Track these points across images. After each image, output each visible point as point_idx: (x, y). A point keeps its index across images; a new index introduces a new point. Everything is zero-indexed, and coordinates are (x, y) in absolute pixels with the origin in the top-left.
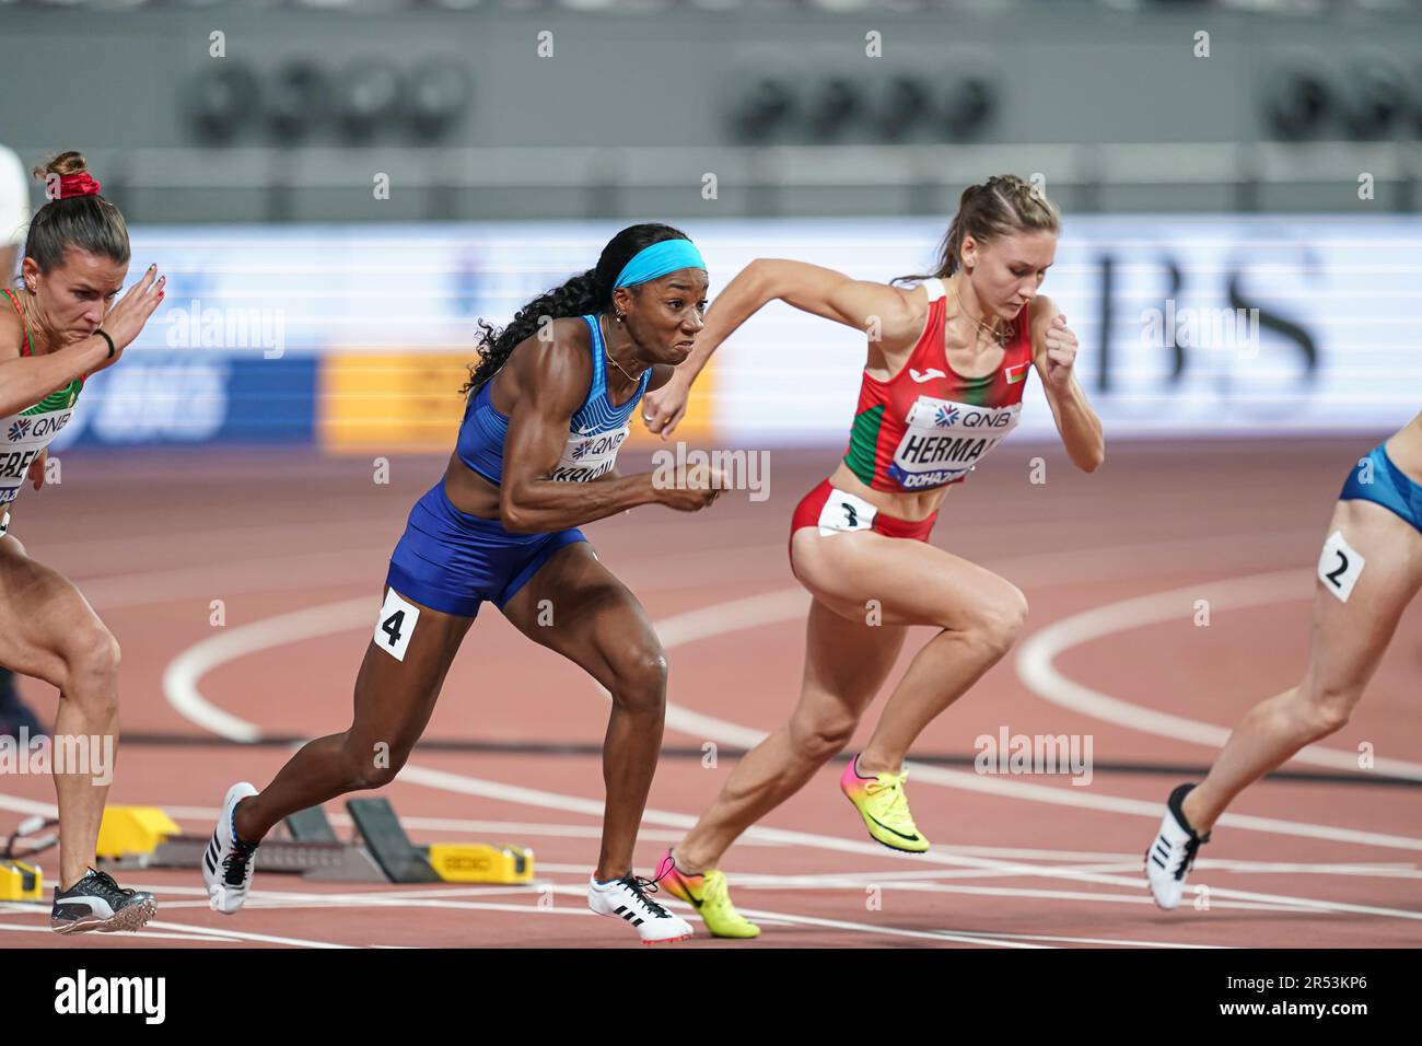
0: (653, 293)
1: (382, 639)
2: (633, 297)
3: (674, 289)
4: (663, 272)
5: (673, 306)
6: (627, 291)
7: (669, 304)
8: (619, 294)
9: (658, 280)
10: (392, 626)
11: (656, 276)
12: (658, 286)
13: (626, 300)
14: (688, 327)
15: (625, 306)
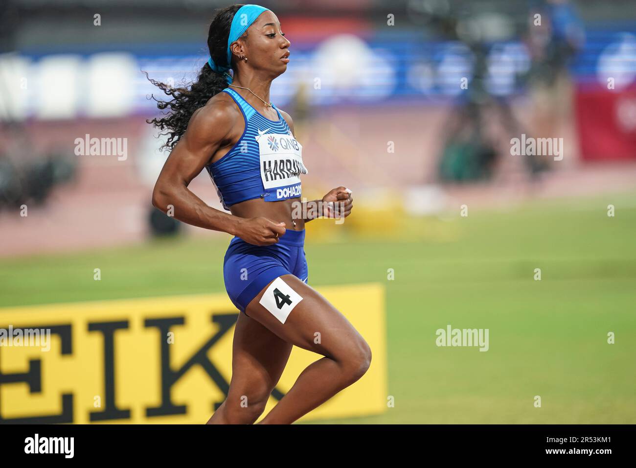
7: (268, 35)
13: (241, 47)
14: (284, 45)
15: (242, 51)
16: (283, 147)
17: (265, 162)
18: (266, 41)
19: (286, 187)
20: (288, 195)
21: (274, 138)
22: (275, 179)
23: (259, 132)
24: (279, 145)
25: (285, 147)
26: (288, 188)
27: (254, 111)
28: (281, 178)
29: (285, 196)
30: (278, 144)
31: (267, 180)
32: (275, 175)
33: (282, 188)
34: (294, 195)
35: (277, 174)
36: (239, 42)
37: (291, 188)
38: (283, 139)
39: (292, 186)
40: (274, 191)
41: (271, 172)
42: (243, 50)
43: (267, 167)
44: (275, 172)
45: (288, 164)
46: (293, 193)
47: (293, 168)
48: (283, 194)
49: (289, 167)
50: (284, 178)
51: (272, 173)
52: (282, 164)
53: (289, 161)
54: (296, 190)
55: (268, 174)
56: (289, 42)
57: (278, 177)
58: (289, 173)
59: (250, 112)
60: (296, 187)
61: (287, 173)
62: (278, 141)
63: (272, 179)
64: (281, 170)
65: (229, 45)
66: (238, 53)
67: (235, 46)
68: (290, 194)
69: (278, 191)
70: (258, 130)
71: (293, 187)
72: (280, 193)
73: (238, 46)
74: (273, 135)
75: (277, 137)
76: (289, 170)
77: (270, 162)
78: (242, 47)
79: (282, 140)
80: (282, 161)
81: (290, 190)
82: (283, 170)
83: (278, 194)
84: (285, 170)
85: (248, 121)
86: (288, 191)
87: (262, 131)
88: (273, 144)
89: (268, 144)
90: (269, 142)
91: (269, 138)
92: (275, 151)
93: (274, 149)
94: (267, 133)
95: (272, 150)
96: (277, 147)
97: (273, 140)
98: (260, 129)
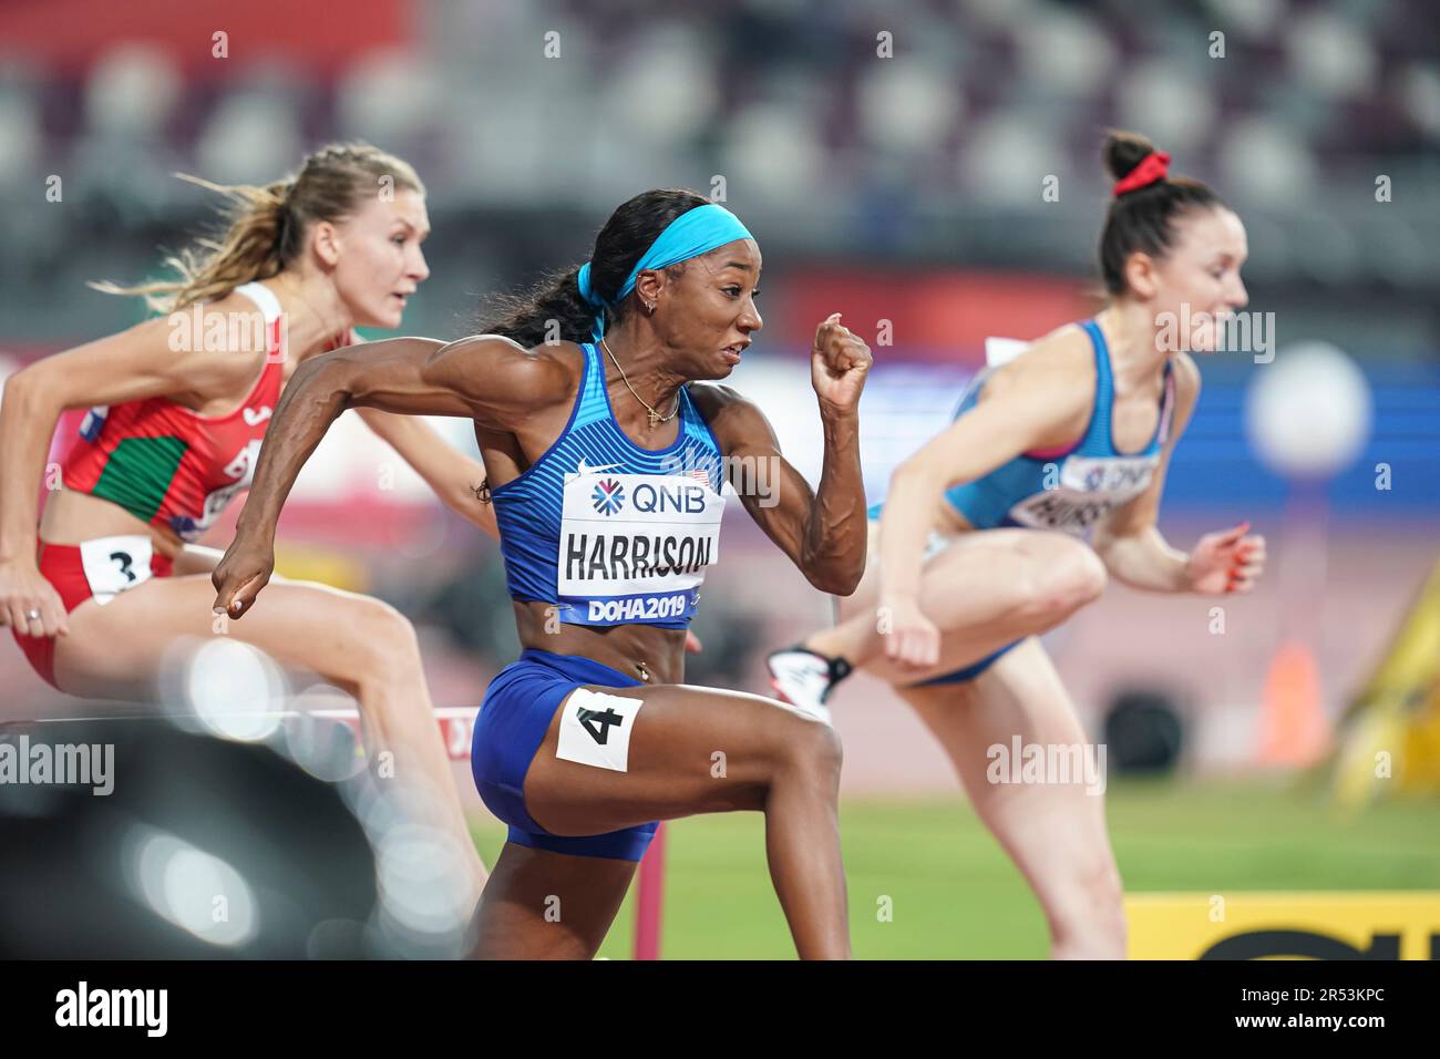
0: (702, 272)
2: (669, 281)
3: (731, 268)
4: (714, 244)
5: (729, 292)
6: (660, 275)
7: (724, 290)
8: (647, 279)
9: (711, 254)
11: (704, 250)
12: (708, 263)
13: (658, 287)
14: (747, 323)
15: (655, 296)
16: (638, 507)
17: (572, 537)
19: (617, 599)
20: (617, 615)
22: (591, 577)
23: (582, 465)
24: (627, 503)
25: (645, 506)
26: (622, 602)
27: (606, 415)
28: (606, 577)
29: (611, 618)
30: (623, 498)
31: (569, 577)
32: (593, 565)
33: (605, 600)
35: (602, 566)
37: (630, 602)
39: (633, 597)
40: (582, 603)
41: (582, 561)
42: (660, 295)
43: (577, 548)
44: (597, 561)
46: (635, 613)
47: (650, 557)
48: (604, 613)
49: (639, 554)
50: (615, 577)
51: (586, 564)
52: (620, 545)
53: (643, 539)
54: (648, 607)
55: (576, 562)
57: (598, 573)
58: (632, 567)
59: (594, 413)
61: (626, 566)
62: (628, 492)
63: (582, 577)
64: (614, 558)
66: (644, 297)
68: (624, 613)
69: (592, 604)
70: (579, 461)
72: (597, 609)
73: (654, 281)
74: (615, 478)
75: (629, 482)
77: (584, 537)
78: (662, 288)
79: (644, 490)
80: (621, 539)
81: (625, 605)
82: (621, 558)
83: (592, 611)
84: (628, 558)
85: (572, 432)
86: (619, 607)
87: (591, 465)
88: (609, 497)
89: (594, 497)
90: (596, 493)
91: (602, 483)
92: (608, 514)
93: (605, 511)
94: (604, 471)
95: (600, 511)
96: (616, 506)
97: (610, 489)
98: (587, 461)
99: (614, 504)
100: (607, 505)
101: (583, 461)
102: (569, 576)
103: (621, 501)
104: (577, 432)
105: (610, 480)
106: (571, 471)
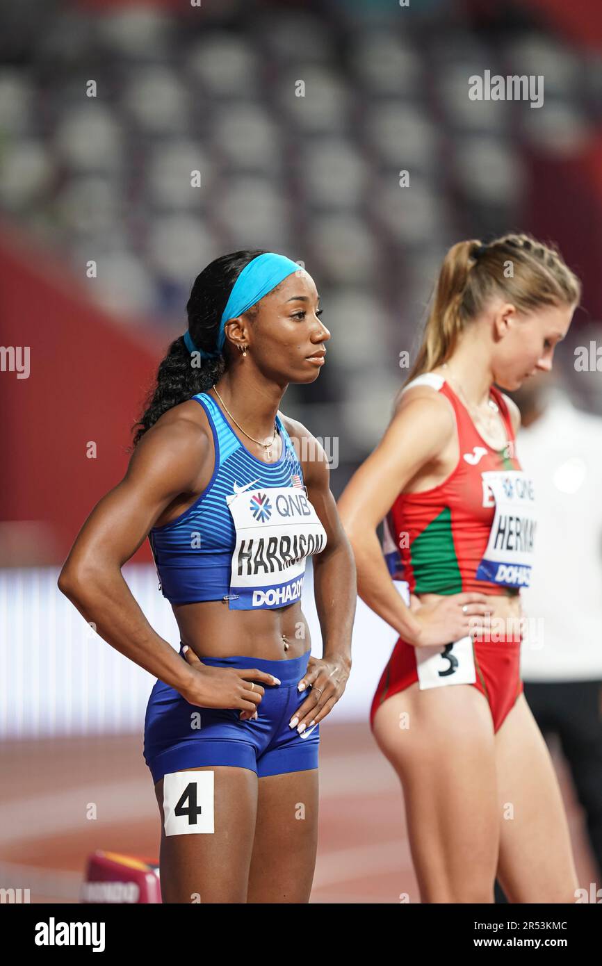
1: (179, 826)
3: (294, 301)
4: (275, 282)
5: (296, 317)
7: (292, 315)
9: (275, 291)
10: (186, 805)
13: (243, 330)
14: (319, 337)
15: (243, 338)
16: (280, 512)
17: (243, 542)
18: (289, 325)
19: (274, 587)
20: (276, 600)
21: (265, 496)
22: (256, 572)
23: (235, 487)
24: (273, 510)
25: (284, 512)
26: (278, 590)
27: (238, 445)
28: (266, 571)
29: (270, 603)
30: (270, 507)
32: (257, 564)
33: (265, 589)
34: (288, 599)
35: (262, 563)
36: (240, 320)
37: (284, 588)
38: (284, 498)
39: (285, 585)
40: (247, 592)
41: (249, 560)
42: (247, 336)
43: (245, 551)
44: (258, 559)
45: (285, 544)
46: (288, 597)
47: (292, 553)
48: (265, 599)
49: (285, 550)
50: (272, 570)
51: (252, 562)
52: (273, 544)
53: (286, 539)
54: (292, 590)
55: (245, 561)
56: (328, 332)
57: (261, 568)
58: (282, 561)
59: (230, 446)
60: (294, 585)
61: (278, 561)
62: (272, 503)
63: (249, 573)
64: (269, 556)
65: (223, 322)
66: (236, 340)
67: (233, 326)
68: (281, 599)
69: (256, 593)
70: (233, 485)
71: (289, 587)
72: (259, 597)
73: (238, 327)
74: (263, 491)
75: (271, 493)
76: (283, 555)
77: (251, 542)
78: (245, 330)
79: (281, 499)
80: (273, 540)
81: (281, 592)
82: (273, 555)
83: (255, 598)
84: (278, 554)
85: (221, 465)
86: (277, 595)
87: (241, 486)
88: (261, 508)
89: (252, 509)
90: (253, 506)
91: (254, 497)
92: (263, 521)
93: (261, 519)
94: (251, 489)
95: (258, 519)
96: (267, 514)
97: (261, 501)
98: (237, 483)
99: (266, 512)
100: (261, 514)
101: (235, 484)
102: (240, 573)
103: (269, 510)
104: (224, 464)
105: (259, 494)
106: (229, 494)
